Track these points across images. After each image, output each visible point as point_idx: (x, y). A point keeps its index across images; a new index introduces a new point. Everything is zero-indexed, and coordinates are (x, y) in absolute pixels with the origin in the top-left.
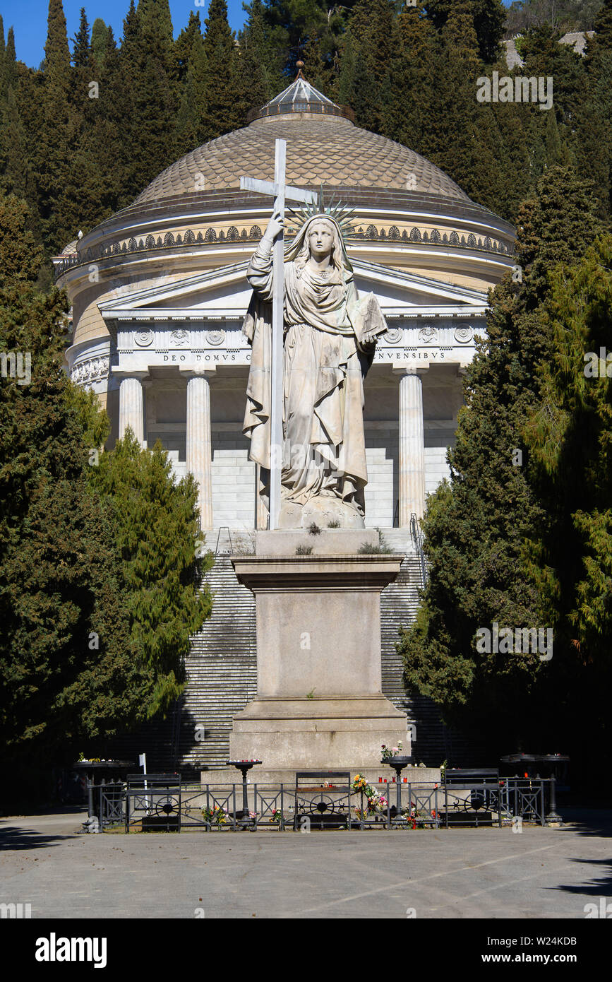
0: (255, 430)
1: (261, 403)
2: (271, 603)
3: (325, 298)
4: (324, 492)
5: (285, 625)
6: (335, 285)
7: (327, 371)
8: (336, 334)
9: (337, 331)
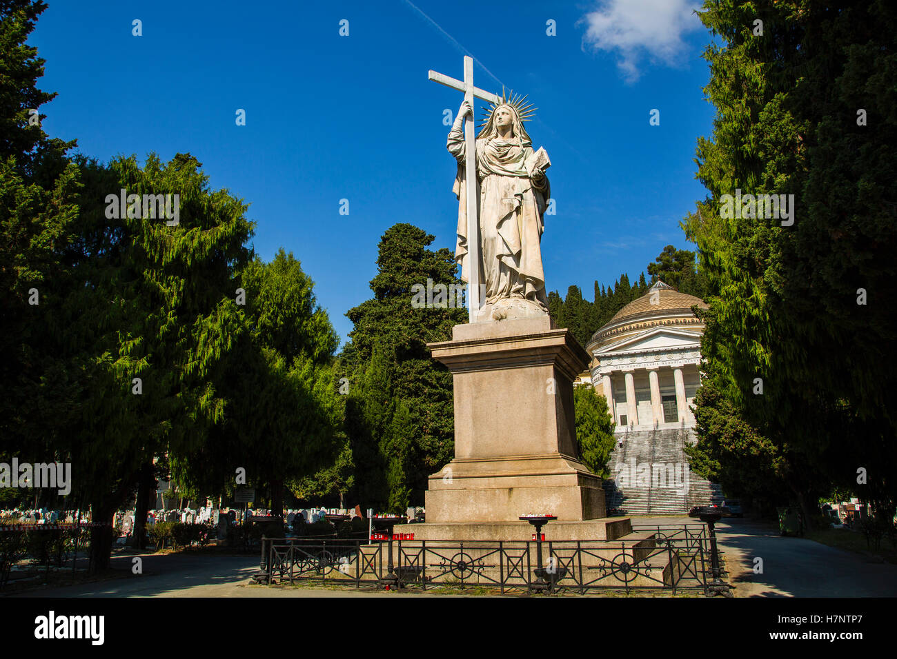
0: (464, 258)
1: (465, 236)
2: (464, 381)
3: (506, 154)
4: (512, 295)
5: (476, 398)
6: (513, 146)
7: (506, 201)
8: (514, 177)
9: (514, 174)
